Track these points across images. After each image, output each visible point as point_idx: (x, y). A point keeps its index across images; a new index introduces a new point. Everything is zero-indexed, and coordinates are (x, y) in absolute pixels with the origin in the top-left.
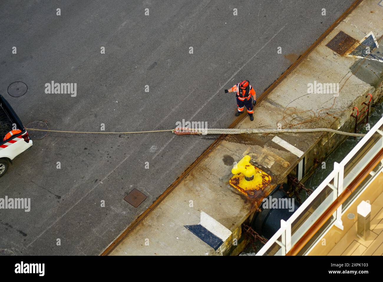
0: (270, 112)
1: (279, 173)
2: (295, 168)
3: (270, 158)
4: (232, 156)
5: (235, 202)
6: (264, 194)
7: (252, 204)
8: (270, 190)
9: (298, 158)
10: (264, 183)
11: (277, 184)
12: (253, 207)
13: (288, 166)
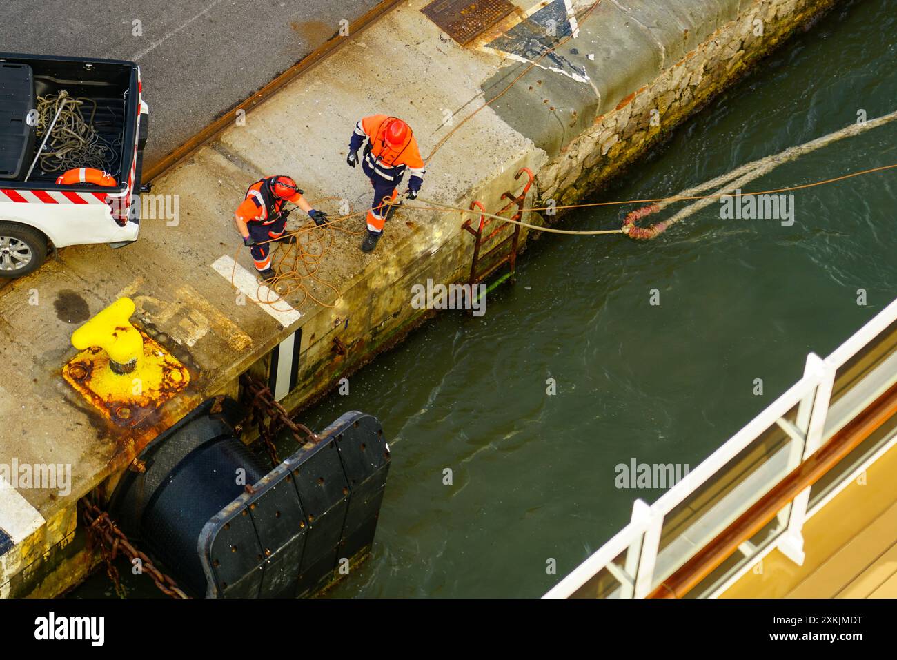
0: (220, 182)
1: (215, 365)
2: (267, 356)
3: (197, 315)
4: (83, 297)
5: (69, 432)
6: (162, 419)
7: (120, 446)
8: (179, 410)
9: (281, 327)
10: (166, 387)
11: (204, 396)
12: (119, 455)
13: (247, 348)
